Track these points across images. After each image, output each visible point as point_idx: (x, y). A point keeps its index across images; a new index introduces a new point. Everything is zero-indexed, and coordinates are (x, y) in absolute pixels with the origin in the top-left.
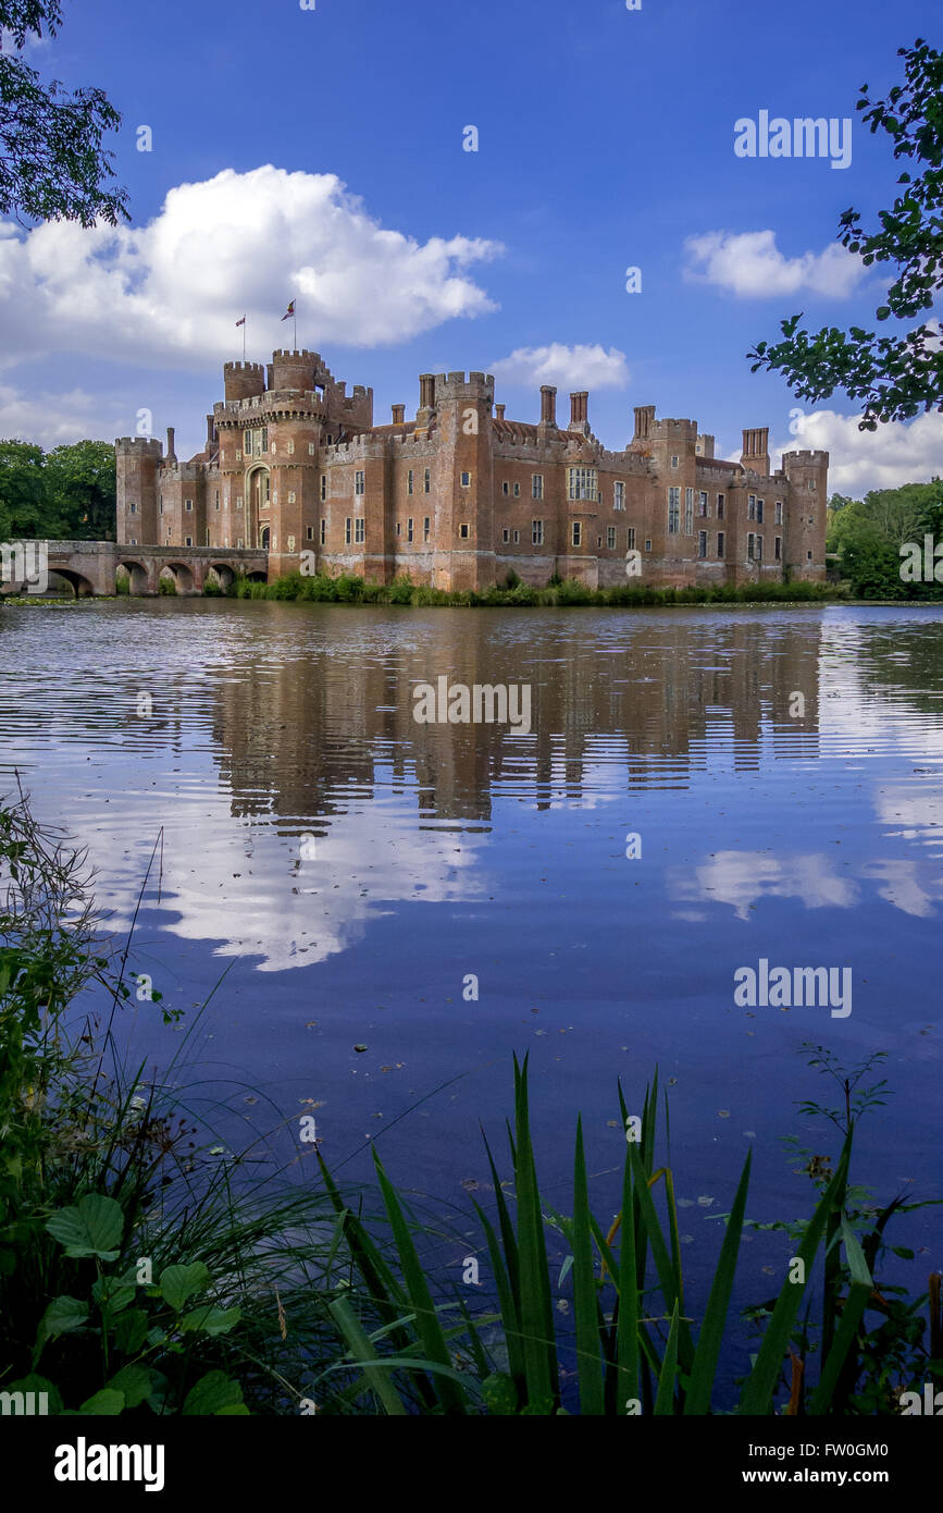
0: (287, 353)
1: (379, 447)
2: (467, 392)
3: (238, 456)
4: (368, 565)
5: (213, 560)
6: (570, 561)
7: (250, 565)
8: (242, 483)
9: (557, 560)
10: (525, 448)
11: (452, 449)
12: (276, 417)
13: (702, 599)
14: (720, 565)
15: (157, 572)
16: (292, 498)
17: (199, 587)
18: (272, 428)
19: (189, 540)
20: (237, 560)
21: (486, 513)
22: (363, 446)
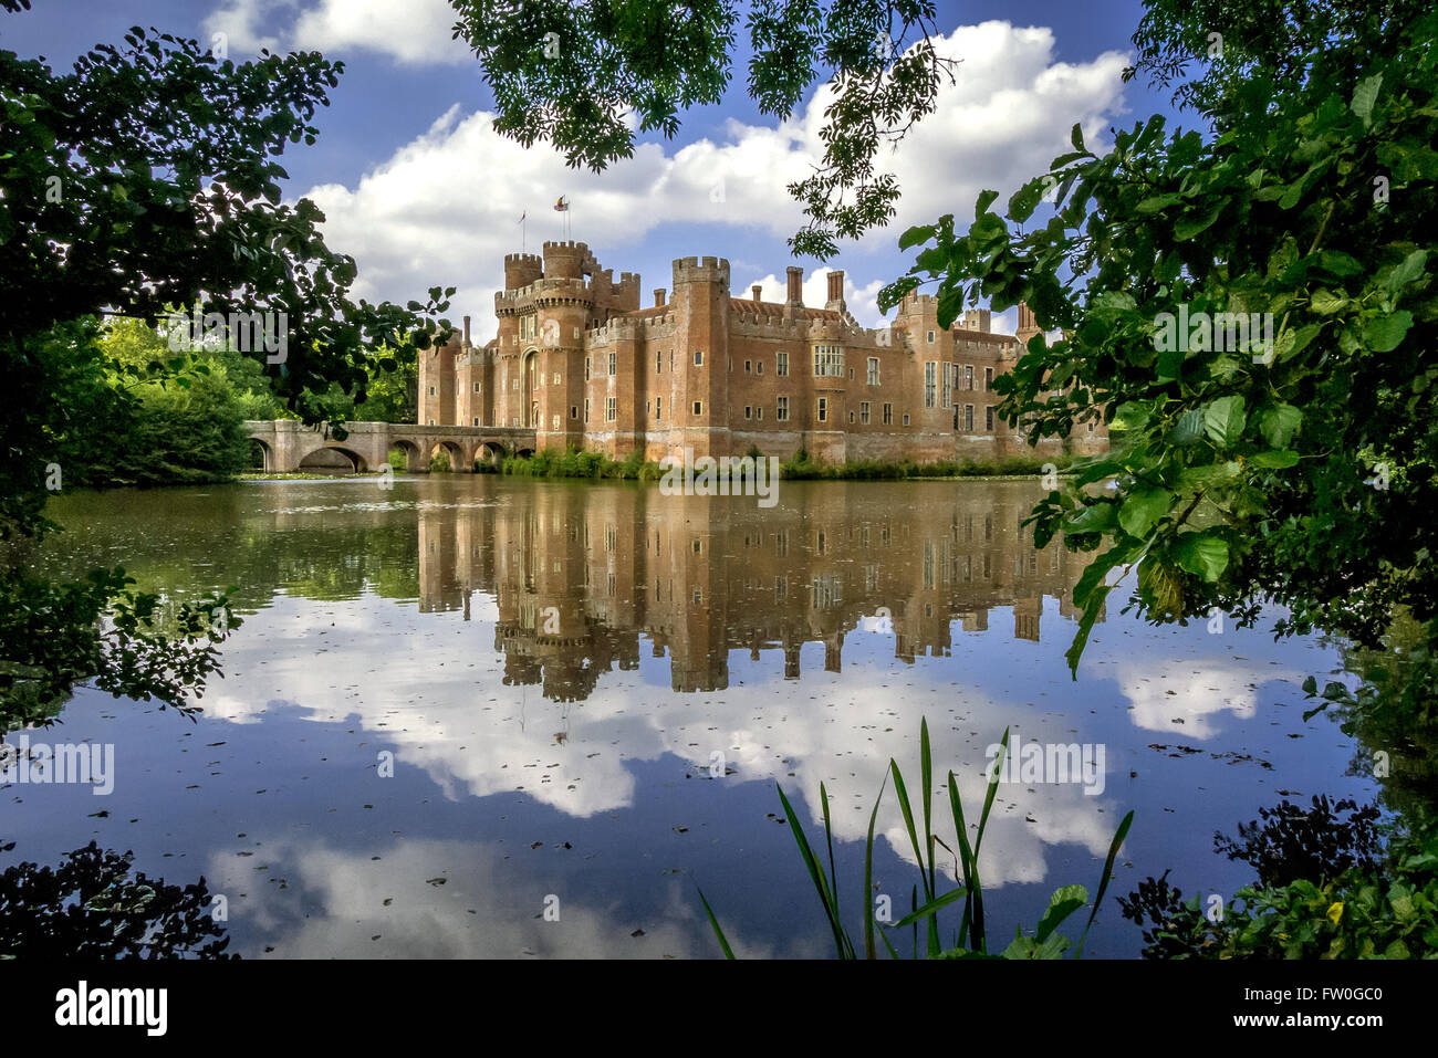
0: (555, 244)
1: (630, 330)
2: (699, 275)
3: (515, 341)
4: (619, 442)
5: (484, 439)
6: (816, 436)
7: (520, 443)
8: (518, 367)
9: (804, 435)
10: (769, 327)
11: (686, 330)
12: (543, 304)
13: (951, 473)
14: (990, 438)
15: (429, 451)
16: (557, 379)
17: (468, 463)
18: (541, 314)
19: (476, 421)
20: (507, 439)
21: (720, 390)
22: (615, 329)
